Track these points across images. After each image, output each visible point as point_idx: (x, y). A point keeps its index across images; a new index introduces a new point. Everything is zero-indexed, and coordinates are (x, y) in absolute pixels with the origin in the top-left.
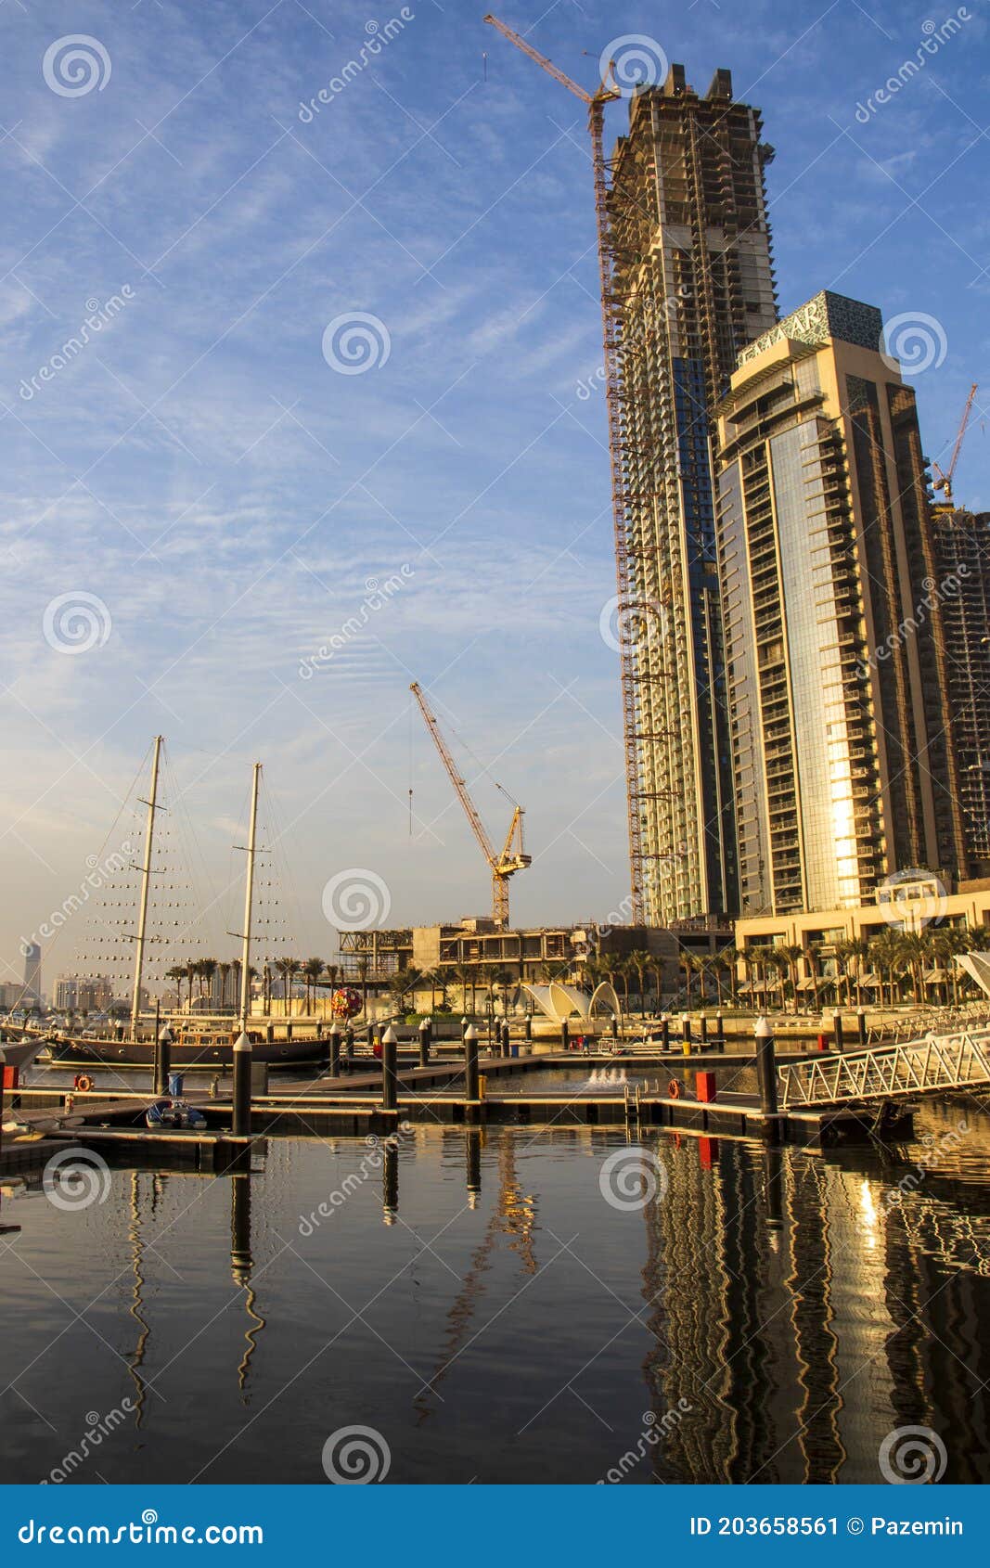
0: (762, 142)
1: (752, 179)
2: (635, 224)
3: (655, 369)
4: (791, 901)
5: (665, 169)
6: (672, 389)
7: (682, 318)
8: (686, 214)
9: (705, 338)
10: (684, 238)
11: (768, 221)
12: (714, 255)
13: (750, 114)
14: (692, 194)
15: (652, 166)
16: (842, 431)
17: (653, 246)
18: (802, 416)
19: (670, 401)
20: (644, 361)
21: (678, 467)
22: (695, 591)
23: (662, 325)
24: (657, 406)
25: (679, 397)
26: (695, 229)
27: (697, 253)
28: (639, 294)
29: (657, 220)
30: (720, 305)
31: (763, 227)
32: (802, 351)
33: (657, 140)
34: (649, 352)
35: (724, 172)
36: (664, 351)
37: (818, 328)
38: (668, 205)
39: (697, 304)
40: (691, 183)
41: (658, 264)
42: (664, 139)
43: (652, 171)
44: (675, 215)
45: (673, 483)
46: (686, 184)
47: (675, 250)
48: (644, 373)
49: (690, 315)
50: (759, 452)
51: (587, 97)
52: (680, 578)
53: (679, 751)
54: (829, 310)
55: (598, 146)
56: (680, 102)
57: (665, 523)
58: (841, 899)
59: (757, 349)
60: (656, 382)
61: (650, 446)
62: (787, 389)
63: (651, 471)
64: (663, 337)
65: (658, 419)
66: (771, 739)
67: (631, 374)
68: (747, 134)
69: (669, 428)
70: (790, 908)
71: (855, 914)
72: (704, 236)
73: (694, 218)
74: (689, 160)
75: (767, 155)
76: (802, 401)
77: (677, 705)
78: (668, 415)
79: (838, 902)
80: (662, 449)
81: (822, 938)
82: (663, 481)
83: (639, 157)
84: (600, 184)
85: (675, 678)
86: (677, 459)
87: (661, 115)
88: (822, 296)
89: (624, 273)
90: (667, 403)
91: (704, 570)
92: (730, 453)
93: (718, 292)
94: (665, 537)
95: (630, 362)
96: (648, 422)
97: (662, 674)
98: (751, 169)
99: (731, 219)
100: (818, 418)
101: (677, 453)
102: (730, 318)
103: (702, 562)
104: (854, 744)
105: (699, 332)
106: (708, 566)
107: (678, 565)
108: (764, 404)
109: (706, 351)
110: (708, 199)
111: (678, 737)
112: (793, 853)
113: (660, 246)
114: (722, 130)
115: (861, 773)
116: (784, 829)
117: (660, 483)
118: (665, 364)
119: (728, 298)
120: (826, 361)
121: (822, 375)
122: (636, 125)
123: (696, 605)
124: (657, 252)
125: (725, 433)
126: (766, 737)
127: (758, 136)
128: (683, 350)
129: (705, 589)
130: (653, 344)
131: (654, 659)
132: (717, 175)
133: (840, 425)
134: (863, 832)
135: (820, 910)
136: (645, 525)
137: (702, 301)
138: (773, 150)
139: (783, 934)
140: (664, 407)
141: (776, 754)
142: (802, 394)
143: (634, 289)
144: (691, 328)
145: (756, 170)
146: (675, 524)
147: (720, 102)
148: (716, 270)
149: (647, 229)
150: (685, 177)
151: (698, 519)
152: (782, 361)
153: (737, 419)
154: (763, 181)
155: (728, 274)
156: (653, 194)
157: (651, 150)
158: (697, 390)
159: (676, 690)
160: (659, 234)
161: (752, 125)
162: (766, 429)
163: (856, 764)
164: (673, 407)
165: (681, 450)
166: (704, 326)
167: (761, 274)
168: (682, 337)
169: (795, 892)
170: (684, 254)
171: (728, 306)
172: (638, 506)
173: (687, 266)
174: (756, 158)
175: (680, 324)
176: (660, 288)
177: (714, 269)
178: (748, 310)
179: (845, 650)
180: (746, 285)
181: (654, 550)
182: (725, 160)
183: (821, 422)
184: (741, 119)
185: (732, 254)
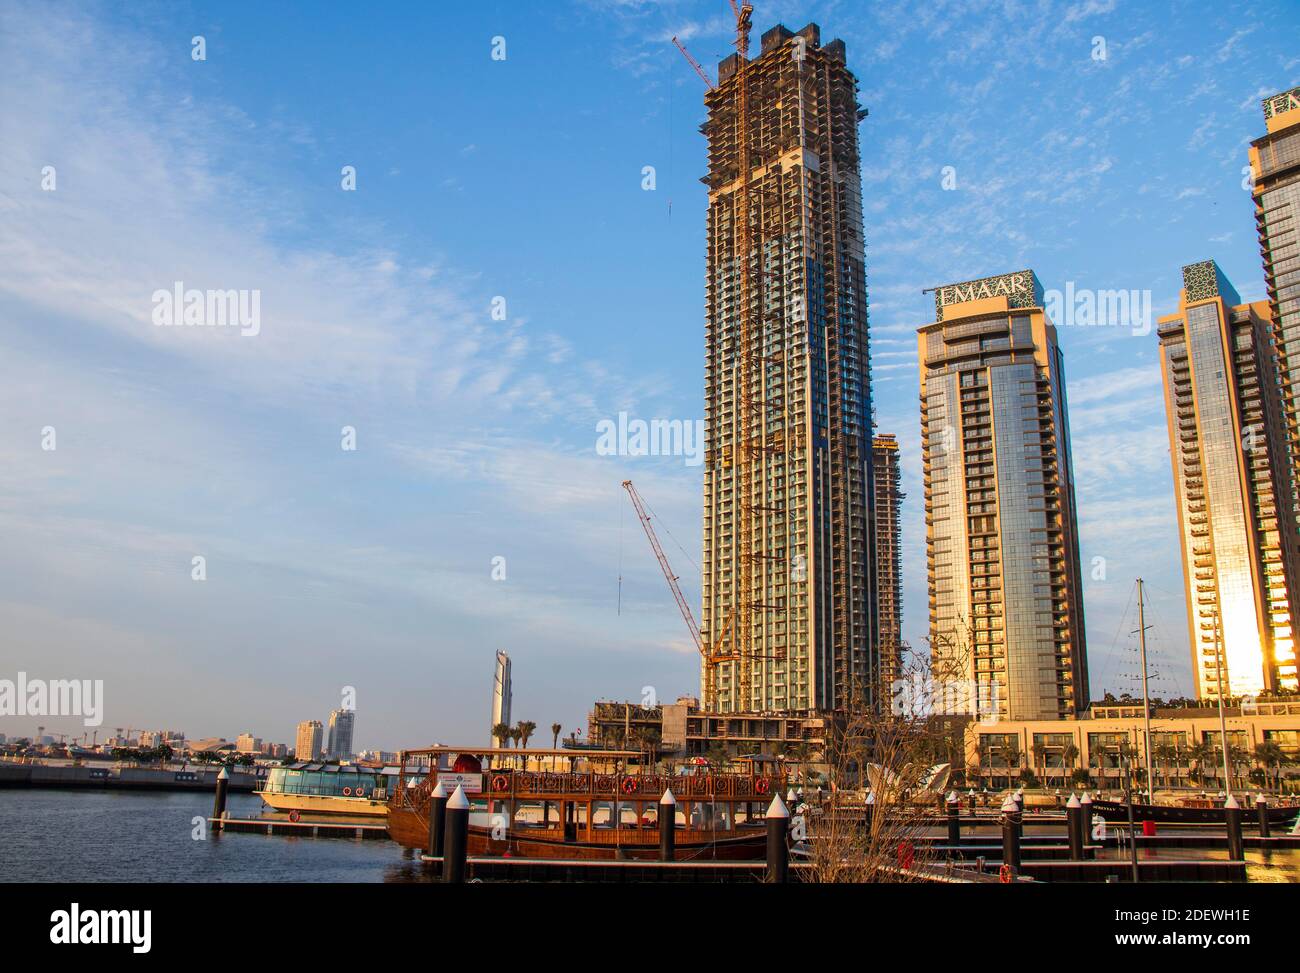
0: (859, 103)
1: (853, 130)
5: (806, 104)
6: (804, 282)
7: (813, 227)
8: (818, 145)
9: (827, 249)
10: (815, 163)
13: (853, 80)
14: (822, 130)
15: (797, 97)
16: (1048, 376)
18: (1016, 357)
19: (802, 291)
21: (807, 346)
22: (815, 449)
23: (799, 228)
25: (809, 289)
26: (823, 159)
27: (824, 178)
29: (798, 143)
31: (858, 171)
33: (802, 78)
35: (840, 119)
36: (801, 249)
37: (1023, 295)
38: (807, 133)
40: (822, 121)
41: (797, 177)
42: (811, 84)
44: (810, 142)
45: (801, 357)
46: (816, 120)
47: (810, 170)
52: (803, 436)
56: (816, 54)
62: (1004, 334)
64: (800, 239)
68: (851, 95)
72: (832, 167)
73: (823, 150)
74: (821, 102)
75: (863, 114)
76: (1017, 346)
83: (780, 84)
86: (806, 340)
87: (806, 59)
98: (853, 123)
99: (844, 158)
100: (1034, 363)
101: (807, 335)
103: (819, 426)
105: (821, 241)
107: (803, 424)
108: (983, 337)
109: (829, 259)
110: (832, 138)
113: (799, 163)
114: (840, 86)
118: (800, 260)
120: (1037, 323)
121: (1034, 333)
123: (815, 460)
124: (797, 168)
127: (857, 98)
128: (810, 252)
129: (821, 448)
133: (1047, 371)
137: (824, 217)
139: (1015, 734)
140: (796, 295)
142: (1016, 341)
144: (816, 236)
150: (816, 114)
151: (818, 392)
152: (1002, 313)
158: (819, 288)
160: (799, 153)
161: (854, 88)
162: (985, 358)
163: (1056, 616)
164: (805, 298)
165: (809, 333)
166: (828, 239)
168: (812, 241)
170: (814, 174)
173: (815, 185)
174: (856, 117)
175: (811, 230)
176: (797, 197)
179: (1050, 534)
182: (841, 110)
183: (1034, 366)
184: (848, 82)
185: (843, 186)
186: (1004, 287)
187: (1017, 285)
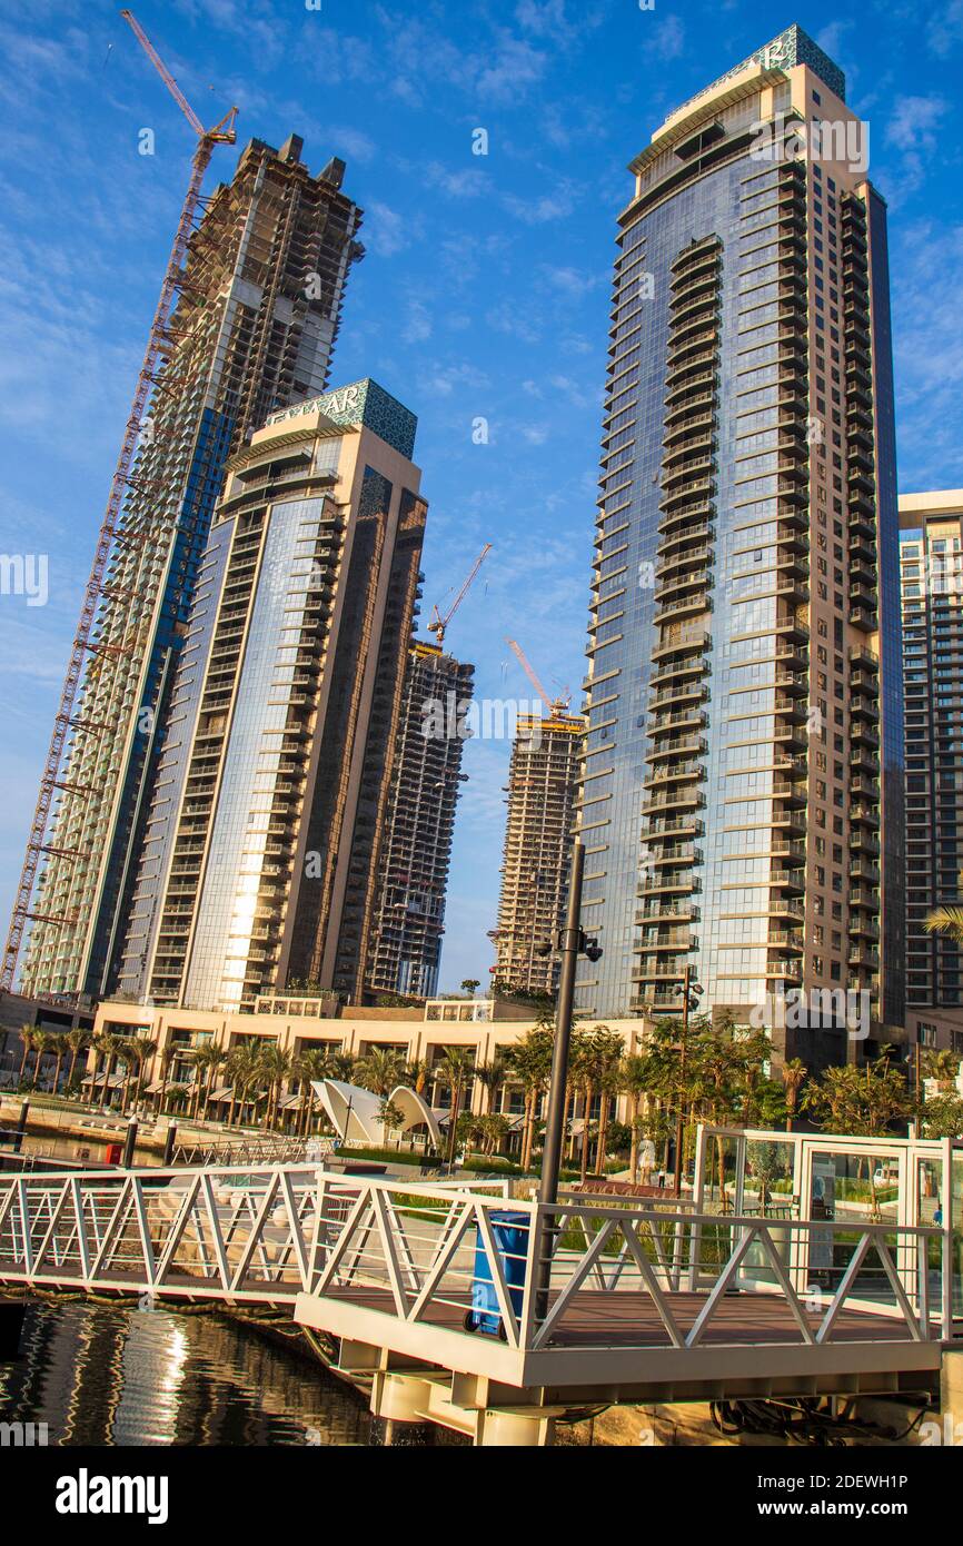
0: (356, 239)
1: (336, 269)
2: (211, 269)
3: (185, 414)
4: (166, 992)
5: (256, 226)
6: (195, 438)
7: (228, 373)
8: (263, 276)
9: (244, 400)
10: (254, 298)
11: (340, 313)
12: (279, 326)
13: (353, 210)
14: (274, 259)
15: (244, 218)
16: (347, 518)
17: (222, 294)
18: (311, 493)
19: (190, 449)
20: (177, 404)
21: (178, 517)
22: (159, 647)
23: (205, 373)
24: (176, 452)
25: (199, 447)
26: (267, 293)
27: (262, 316)
28: (194, 336)
29: (231, 271)
30: (269, 374)
31: (333, 316)
32: (329, 430)
33: (256, 195)
34: (185, 394)
35: (311, 251)
36: (199, 398)
37: (353, 413)
38: (248, 260)
39: (246, 364)
40: (277, 248)
41: (220, 312)
42: (264, 197)
43: (242, 223)
44: (252, 271)
45: (168, 531)
46: (271, 247)
47: (240, 305)
48: (174, 416)
49: (237, 373)
50: (260, 514)
51: (200, 131)
52: (146, 630)
53: (97, 810)
54: (367, 398)
55: (197, 180)
56: (290, 170)
57: (147, 571)
58: (220, 1001)
59: (288, 415)
60: (182, 427)
61: (156, 490)
62: (304, 461)
63: (150, 515)
64: (203, 385)
65: (172, 463)
66: (189, 814)
67: (161, 413)
68: (344, 227)
69: (181, 476)
70: (164, 1001)
71: (229, 1019)
72: (274, 303)
73: (269, 282)
74: (281, 227)
75: (357, 253)
76: (316, 476)
77: (107, 762)
78: (184, 463)
79: (216, 1004)
80: (168, 494)
81: (188, 1039)
82: (158, 527)
83: (235, 205)
84: (188, 217)
85: (113, 733)
86: (180, 509)
87: (268, 174)
88: (366, 383)
89: (185, 312)
90: (186, 449)
91: (174, 629)
92: (230, 509)
93: (272, 361)
94: (144, 585)
95: (163, 402)
96: (162, 465)
97: (101, 725)
98: (338, 260)
100: (326, 498)
101: (181, 503)
102: (275, 390)
103: (175, 619)
104: (274, 839)
105: (240, 392)
106: (179, 626)
107: (149, 616)
108: (278, 469)
109: (242, 413)
110: (288, 270)
111: (100, 795)
112: (181, 941)
113: (227, 295)
114: (322, 212)
115: (273, 871)
116: (178, 913)
117: (155, 529)
118: (196, 411)
119: (279, 369)
120: (350, 446)
121: (343, 459)
122: (241, 175)
123: (156, 661)
124: (222, 300)
125: (232, 488)
126: (184, 811)
127: (354, 233)
128: (219, 403)
129: (170, 649)
130: (191, 389)
131: (98, 707)
132: (305, 252)
133: (346, 511)
134: (259, 934)
135: (195, 1008)
136: (128, 567)
137: (252, 363)
138: (364, 250)
139: (147, 1026)
140: (183, 453)
141: (189, 831)
142: (318, 470)
143: (190, 330)
144: (234, 385)
145: (343, 262)
146: (158, 574)
147: (327, 186)
148: (276, 338)
149: (219, 276)
150: (273, 240)
151: (184, 576)
152: (308, 432)
153: (247, 477)
154: (346, 275)
155: (286, 347)
156: (236, 245)
157: (247, 203)
158: (221, 447)
159: (111, 746)
160: (230, 284)
161: (351, 221)
162: (272, 493)
163: (270, 860)
164: (191, 457)
165: (186, 501)
166: (247, 388)
167: (319, 360)
168: (221, 391)
169: (174, 983)
170: (250, 312)
171: (277, 378)
172: (127, 547)
173: (248, 325)
174: (346, 252)
175: (224, 378)
176: (214, 336)
177: (274, 337)
178: (295, 388)
179: (290, 738)
180: (300, 364)
181: (130, 595)
182: (315, 240)
183: (327, 501)
184: (342, 210)
185: (296, 330)
186: (335, 405)
187: (350, 401)
